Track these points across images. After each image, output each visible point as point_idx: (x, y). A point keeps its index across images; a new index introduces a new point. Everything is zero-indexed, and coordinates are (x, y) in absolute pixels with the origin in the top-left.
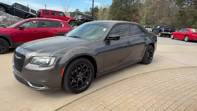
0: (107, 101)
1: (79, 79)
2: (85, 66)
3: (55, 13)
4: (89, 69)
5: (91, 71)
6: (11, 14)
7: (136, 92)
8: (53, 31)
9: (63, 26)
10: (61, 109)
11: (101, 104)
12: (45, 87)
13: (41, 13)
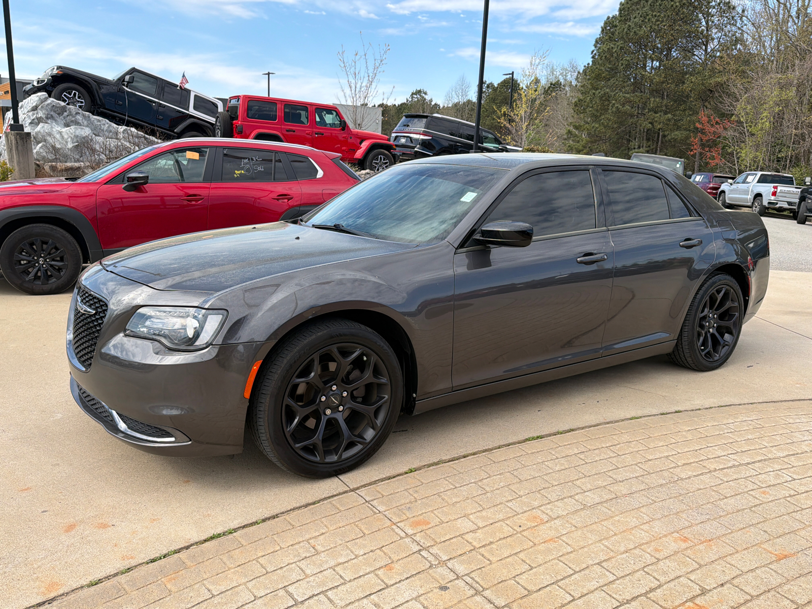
0: (442, 522)
1: (328, 412)
2: (360, 357)
3: (303, 113)
4: (376, 372)
5: (384, 380)
6: (112, 119)
7: (592, 498)
8: (275, 196)
9: (320, 174)
10: (231, 536)
11: (410, 532)
12: (173, 439)
13: (240, 112)
